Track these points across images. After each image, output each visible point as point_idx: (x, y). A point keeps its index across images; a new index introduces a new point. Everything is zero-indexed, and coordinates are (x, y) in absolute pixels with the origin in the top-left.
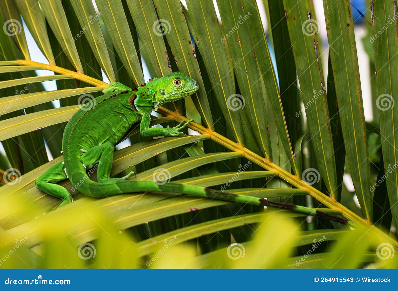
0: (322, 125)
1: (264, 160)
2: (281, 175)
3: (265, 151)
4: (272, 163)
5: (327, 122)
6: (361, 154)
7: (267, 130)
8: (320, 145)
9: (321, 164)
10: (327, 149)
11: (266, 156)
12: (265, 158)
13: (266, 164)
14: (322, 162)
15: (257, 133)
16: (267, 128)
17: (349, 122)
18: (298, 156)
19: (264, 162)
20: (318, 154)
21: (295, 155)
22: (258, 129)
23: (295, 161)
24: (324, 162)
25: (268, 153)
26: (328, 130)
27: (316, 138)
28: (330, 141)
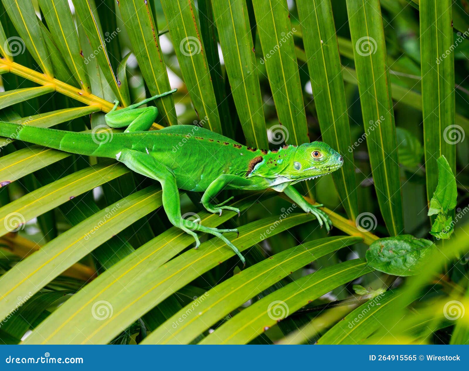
0: (148, 41)
1: (80, 92)
2: (104, 109)
3: (81, 81)
4: (91, 94)
5: (154, 37)
6: (200, 73)
7: (81, 55)
8: (149, 66)
9: (152, 90)
10: (159, 71)
11: (82, 87)
12: (82, 89)
13: (85, 97)
14: (154, 87)
15: (69, 60)
16: (81, 52)
17: (181, 35)
18: (123, 83)
19: (81, 95)
20: (148, 78)
21: (119, 83)
22: (69, 54)
23: (120, 91)
24: (156, 87)
25: (86, 84)
26: (157, 48)
27: (143, 59)
28: (161, 61)
